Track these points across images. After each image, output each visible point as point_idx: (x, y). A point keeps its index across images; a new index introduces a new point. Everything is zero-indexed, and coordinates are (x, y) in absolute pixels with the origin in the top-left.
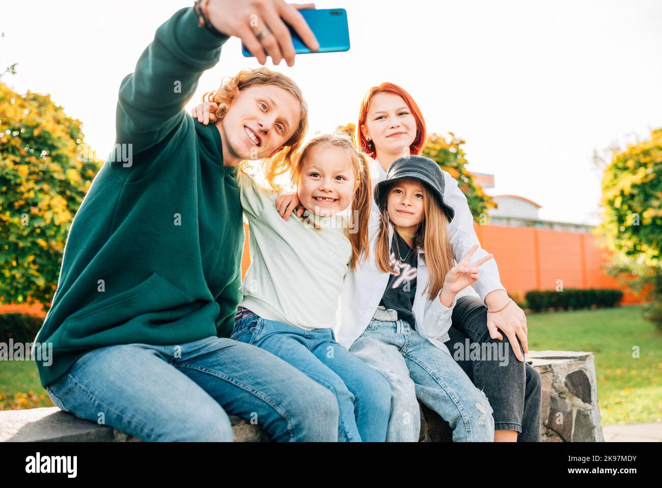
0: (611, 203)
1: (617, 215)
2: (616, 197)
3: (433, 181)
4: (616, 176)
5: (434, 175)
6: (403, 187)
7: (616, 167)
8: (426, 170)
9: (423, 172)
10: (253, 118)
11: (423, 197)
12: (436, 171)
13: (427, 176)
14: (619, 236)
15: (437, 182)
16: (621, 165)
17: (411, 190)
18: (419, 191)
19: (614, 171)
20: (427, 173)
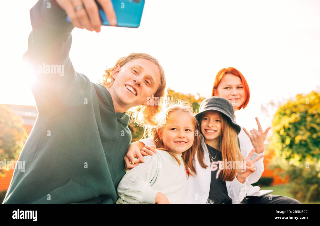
0: (278, 132)
1: (281, 139)
2: (281, 129)
3: (225, 111)
4: (280, 118)
5: (226, 107)
6: (207, 116)
7: (280, 113)
8: (221, 105)
9: (219, 106)
10: (130, 79)
11: (220, 121)
12: (227, 105)
13: (221, 108)
14: (283, 150)
15: (228, 111)
16: (283, 112)
17: (213, 118)
18: (217, 118)
19: (279, 115)
20: (221, 106)
